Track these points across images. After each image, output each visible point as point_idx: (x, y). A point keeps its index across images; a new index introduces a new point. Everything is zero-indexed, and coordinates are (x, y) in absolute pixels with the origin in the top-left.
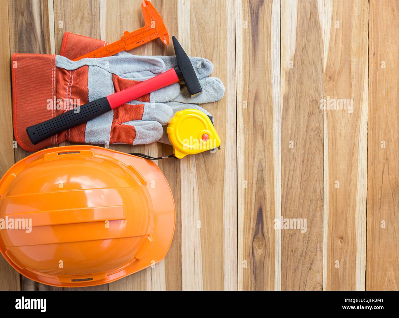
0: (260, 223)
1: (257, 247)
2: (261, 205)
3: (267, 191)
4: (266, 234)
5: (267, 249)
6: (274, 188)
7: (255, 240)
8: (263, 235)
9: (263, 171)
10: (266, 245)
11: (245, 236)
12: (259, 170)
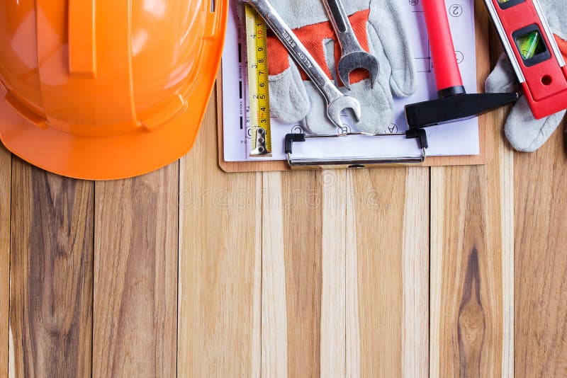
0: (474, 278)
1: (467, 326)
2: (475, 244)
3: (488, 218)
4: (484, 300)
5: (486, 330)
6: (499, 212)
7: (464, 311)
8: (479, 302)
9: (481, 180)
10: (484, 321)
11: (444, 303)
12: (471, 177)
